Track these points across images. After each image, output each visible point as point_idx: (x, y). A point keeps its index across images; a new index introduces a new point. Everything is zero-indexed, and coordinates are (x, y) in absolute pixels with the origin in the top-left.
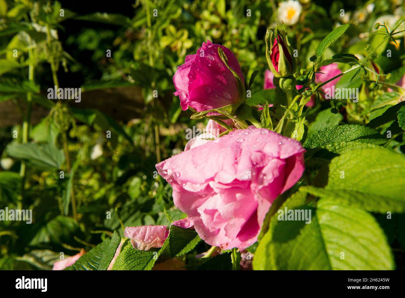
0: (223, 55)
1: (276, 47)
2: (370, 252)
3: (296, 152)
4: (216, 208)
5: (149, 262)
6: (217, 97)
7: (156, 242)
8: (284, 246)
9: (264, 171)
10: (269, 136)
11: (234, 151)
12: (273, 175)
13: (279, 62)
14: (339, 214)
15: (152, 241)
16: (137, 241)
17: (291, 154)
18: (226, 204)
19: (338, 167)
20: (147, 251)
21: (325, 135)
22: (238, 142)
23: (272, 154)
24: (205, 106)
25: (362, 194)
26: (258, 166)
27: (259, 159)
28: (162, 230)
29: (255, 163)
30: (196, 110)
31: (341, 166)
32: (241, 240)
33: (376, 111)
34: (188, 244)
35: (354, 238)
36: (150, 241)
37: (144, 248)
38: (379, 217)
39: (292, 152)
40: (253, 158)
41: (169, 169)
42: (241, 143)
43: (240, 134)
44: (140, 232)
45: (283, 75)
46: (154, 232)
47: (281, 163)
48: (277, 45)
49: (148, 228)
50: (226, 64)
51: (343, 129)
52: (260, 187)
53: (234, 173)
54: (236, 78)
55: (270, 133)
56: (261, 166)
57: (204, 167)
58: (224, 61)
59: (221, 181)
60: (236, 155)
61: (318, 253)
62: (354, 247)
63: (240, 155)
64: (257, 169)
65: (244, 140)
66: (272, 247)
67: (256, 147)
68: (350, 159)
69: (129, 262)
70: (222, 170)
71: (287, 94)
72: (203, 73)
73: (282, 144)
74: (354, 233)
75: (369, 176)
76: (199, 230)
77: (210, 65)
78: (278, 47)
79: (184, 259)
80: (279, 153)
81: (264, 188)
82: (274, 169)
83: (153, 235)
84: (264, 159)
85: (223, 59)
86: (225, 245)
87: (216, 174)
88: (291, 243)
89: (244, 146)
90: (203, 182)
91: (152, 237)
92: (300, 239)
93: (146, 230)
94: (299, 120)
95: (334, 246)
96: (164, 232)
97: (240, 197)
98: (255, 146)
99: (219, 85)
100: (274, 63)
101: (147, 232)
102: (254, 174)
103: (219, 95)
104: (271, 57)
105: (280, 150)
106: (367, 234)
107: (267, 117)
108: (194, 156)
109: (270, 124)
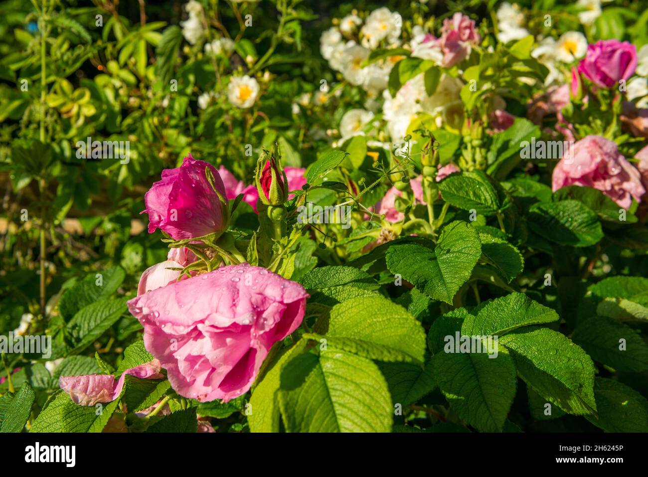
0: (210, 175)
1: (268, 171)
2: (372, 398)
3: (300, 297)
4: (203, 354)
5: (95, 420)
6: (199, 222)
7: (103, 396)
8: (291, 393)
9: (264, 315)
10: (269, 277)
11: (230, 291)
12: (275, 320)
13: (271, 188)
14: (343, 362)
15: (97, 394)
16: (78, 395)
17: (296, 299)
18: (215, 350)
19: (339, 315)
20: (91, 407)
21: (317, 276)
22: (233, 281)
23: (275, 298)
24: (183, 232)
25: (365, 342)
26: (259, 310)
27: (259, 302)
28: (109, 380)
29: (255, 306)
30: (171, 236)
31: (342, 313)
32: (223, 390)
33: (355, 242)
34: (148, 397)
35: (358, 385)
36: (94, 394)
37: (88, 402)
38: (380, 364)
39: (296, 296)
40: (253, 300)
41: (145, 306)
42: (237, 282)
43: (233, 271)
44: (81, 383)
45: (274, 203)
46: (99, 383)
47: (282, 307)
48: (270, 168)
49: (91, 378)
50: (212, 186)
51: (337, 270)
52: (261, 332)
53: (232, 317)
54: (222, 202)
55: (270, 274)
56: (262, 309)
57: (191, 307)
58: (211, 182)
59: (216, 324)
60: (234, 296)
61: (324, 400)
62: (357, 394)
63: (238, 296)
64: (257, 311)
65: (240, 279)
66: (280, 395)
67: (257, 289)
68: (352, 307)
69: (69, 420)
70: (216, 312)
71: (275, 224)
72: (186, 195)
73: (284, 288)
74: (358, 381)
75: (370, 325)
76: (172, 379)
77: (194, 185)
78: (270, 172)
79: (125, 418)
80: (282, 297)
81: (266, 333)
82: (275, 314)
83: (98, 386)
84: (265, 302)
85: (209, 179)
86: (204, 396)
87: (209, 316)
88: (297, 390)
89: (240, 285)
90: (190, 323)
91: (97, 389)
92: (305, 386)
93: (89, 381)
94: (288, 256)
95: (338, 393)
96: (111, 383)
97: (230, 342)
98: (255, 287)
99: (203, 209)
100: (264, 189)
101: (91, 383)
102: (255, 318)
103: (201, 221)
104: (261, 181)
105: (283, 294)
106: (369, 382)
107: (253, 250)
108: (177, 293)
109: (256, 258)
